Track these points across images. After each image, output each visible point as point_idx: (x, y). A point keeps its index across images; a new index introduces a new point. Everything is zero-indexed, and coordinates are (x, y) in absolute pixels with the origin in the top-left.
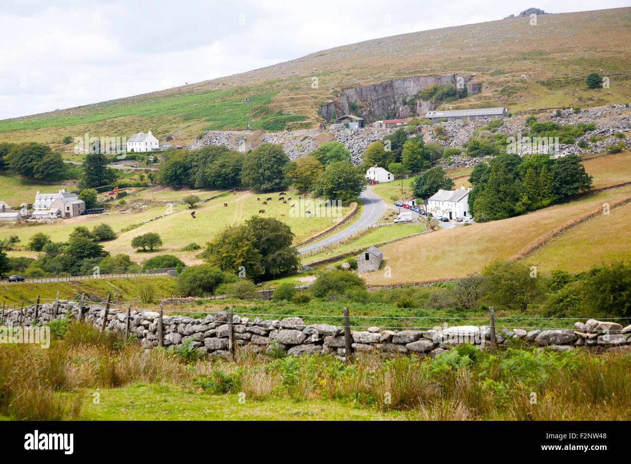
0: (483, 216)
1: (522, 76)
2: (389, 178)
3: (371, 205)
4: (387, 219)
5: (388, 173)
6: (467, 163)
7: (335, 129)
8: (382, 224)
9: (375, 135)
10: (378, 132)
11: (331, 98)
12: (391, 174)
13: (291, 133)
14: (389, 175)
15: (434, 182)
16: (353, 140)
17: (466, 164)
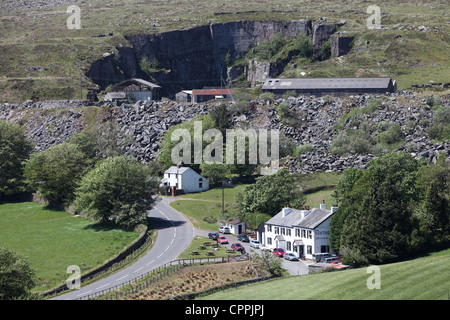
0: (356, 254)
1: (420, 28)
2: (201, 185)
3: (171, 228)
4: (197, 253)
5: (198, 176)
6: (330, 165)
7: (113, 100)
8: (187, 262)
9: (180, 114)
10: (185, 108)
11: (108, 50)
12: (204, 179)
13: (37, 104)
14: (201, 180)
15: (275, 193)
16: (142, 121)
17: (328, 168)
